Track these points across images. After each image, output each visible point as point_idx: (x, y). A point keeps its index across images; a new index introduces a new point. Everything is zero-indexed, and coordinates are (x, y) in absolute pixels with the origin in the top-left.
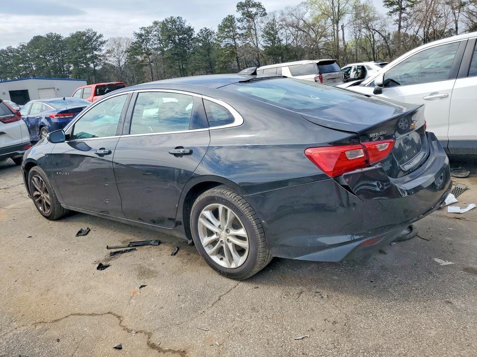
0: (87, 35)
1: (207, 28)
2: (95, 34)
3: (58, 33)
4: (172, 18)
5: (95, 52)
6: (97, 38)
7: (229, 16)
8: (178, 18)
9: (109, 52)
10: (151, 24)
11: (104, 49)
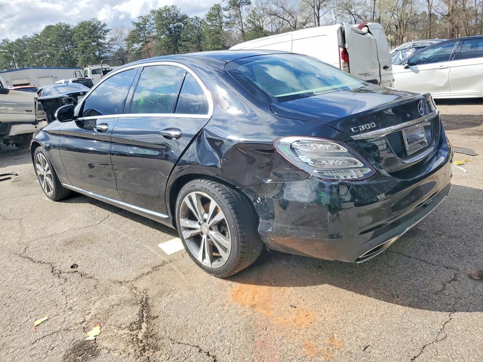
0: (92, 24)
1: (198, 17)
2: (99, 23)
3: (67, 23)
4: (166, 7)
5: (100, 40)
6: (102, 27)
7: (216, 5)
8: (173, 6)
9: (112, 40)
10: (149, 13)
11: (108, 37)
